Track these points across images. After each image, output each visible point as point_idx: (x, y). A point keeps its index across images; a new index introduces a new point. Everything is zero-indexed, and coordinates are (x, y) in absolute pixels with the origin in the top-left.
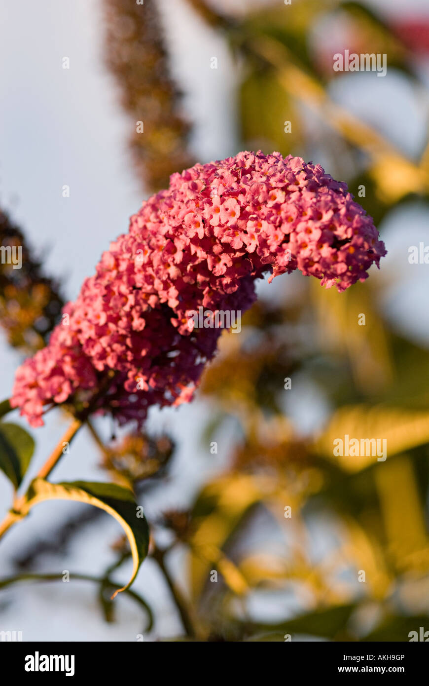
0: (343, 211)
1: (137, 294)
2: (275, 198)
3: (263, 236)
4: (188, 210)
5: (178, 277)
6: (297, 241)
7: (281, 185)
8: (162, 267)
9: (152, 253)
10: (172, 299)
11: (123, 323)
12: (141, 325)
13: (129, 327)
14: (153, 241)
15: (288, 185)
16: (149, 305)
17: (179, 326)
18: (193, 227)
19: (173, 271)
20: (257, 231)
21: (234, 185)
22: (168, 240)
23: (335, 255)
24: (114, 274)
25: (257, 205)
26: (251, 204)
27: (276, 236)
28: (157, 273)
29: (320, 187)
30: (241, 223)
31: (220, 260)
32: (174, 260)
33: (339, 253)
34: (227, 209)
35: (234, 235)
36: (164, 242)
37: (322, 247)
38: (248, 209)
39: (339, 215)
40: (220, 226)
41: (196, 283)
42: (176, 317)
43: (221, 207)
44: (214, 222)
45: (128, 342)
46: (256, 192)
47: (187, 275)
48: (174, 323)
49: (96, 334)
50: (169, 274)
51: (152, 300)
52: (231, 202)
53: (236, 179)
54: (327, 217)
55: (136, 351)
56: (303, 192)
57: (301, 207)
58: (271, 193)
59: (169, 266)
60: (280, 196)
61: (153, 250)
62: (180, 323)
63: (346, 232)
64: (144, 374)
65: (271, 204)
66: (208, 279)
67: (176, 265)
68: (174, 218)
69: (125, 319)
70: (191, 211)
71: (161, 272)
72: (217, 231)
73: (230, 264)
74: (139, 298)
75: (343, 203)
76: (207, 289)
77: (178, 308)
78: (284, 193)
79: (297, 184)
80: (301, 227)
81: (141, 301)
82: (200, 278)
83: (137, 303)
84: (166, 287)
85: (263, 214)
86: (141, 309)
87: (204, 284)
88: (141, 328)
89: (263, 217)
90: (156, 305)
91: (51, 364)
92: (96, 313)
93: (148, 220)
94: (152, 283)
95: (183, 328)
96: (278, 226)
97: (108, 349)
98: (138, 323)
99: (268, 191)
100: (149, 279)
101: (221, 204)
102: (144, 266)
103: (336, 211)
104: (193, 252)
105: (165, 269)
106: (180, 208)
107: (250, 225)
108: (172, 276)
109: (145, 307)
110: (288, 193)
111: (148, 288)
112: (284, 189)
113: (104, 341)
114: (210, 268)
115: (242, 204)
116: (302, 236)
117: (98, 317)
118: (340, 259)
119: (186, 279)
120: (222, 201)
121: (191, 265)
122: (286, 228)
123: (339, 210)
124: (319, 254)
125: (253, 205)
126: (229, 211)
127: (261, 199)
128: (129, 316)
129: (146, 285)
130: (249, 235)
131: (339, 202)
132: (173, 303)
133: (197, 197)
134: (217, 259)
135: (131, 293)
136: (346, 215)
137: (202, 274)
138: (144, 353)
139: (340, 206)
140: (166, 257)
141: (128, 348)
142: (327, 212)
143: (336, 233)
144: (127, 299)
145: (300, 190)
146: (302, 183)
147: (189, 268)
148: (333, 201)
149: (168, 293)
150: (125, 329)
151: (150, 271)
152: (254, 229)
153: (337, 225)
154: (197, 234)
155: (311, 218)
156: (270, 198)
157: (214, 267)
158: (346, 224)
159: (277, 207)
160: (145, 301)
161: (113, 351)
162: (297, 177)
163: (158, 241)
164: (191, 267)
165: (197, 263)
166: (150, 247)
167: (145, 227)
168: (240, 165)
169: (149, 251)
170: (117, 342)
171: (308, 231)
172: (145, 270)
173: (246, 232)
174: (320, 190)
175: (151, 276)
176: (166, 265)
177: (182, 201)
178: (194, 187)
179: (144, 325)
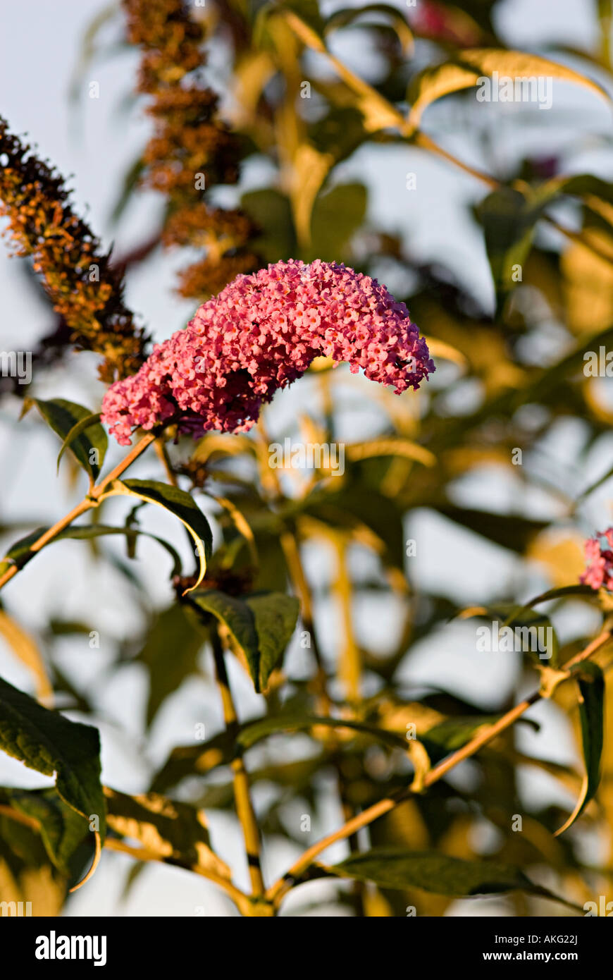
0: (405, 337)
1: (223, 360)
2: (350, 316)
3: (339, 345)
4: (275, 307)
5: (260, 354)
6: (367, 357)
7: (356, 306)
8: (247, 345)
9: (240, 332)
10: (252, 368)
11: (208, 380)
12: (223, 383)
13: (214, 383)
14: (242, 323)
15: (362, 306)
16: (232, 369)
17: (254, 388)
18: (278, 322)
19: (256, 349)
20: (334, 339)
21: (315, 297)
22: (255, 325)
23: (397, 373)
24: (204, 339)
25: (335, 319)
26: (330, 317)
27: (350, 349)
28: (243, 349)
29: (386, 309)
30: (320, 330)
31: (296, 346)
32: (258, 341)
33: (400, 372)
34: (309, 316)
35: (313, 337)
36: (252, 327)
37: (387, 365)
38: (327, 319)
39: (402, 340)
40: (302, 327)
41: (274, 359)
42: (253, 381)
43: (304, 313)
44: (297, 323)
45: (211, 394)
46: (335, 308)
47: (267, 353)
48: (251, 385)
49: (185, 385)
50: (252, 351)
51: (235, 366)
52: (313, 312)
53: (317, 291)
54: (393, 341)
55: (216, 401)
56: (373, 315)
57: (372, 330)
58: (347, 311)
59: (253, 344)
60: (355, 316)
61: (241, 330)
62: (255, 385)
63: (407, 355)
64: (219, 418)
65: (347, 321)
66: (283, 357)
67: (260, 346)
68: (262, 310)
69: (210, 377)
70: (277, 309)
71: (246, 349)
72: (298, 331)
73: (304, 352)
74: (224, 363)
75: (405, 329)
76: (282, 364)
77: (255, 375)
78: (358, 314)
79: (368, 306)
80: (372, 346)
81: (226, 366)
82: (277, 356)
83: (222, 367)
84: (249, 359)
85: (339, 326)
86: (225, 372)
87: (280, 360)
88: (223, 386)
89: (339, 329)
90: (237, 369)
91: (139, 396)
92: (186, 368)
93: (237, 303)
94: (237, 355)
95: (257, 389)
96: (352, 341)
97: (194, 399)
98: (221, 381)
99: (345, 310)
100: (235, 352)
101: (304, 310)
102: (232, 342)
103: (400, 335)
104: (274, 338)
105: (250, 346)
106: (267, 303)
107: (328, 333)
108: (254, 353)
109: (228, 371)
110: (362, 314)
111: (234, 358)
112: (358, 310)
113: (191, 392)
114: (287, 352)
115: (322, 315)
116: (371, 354)
117: (188, 371)
118: (400, 376)
119: (266, 356)
120: (305, 308)
121: (271, 346)
122: (359, 344)
123: (402, 335)
124: (385, 371)
125: (332, 318)
126: (310, 318)
127: (339, 315)
128: (214, 376)
129: (231, 355)
130: (326, 341)
131: (402, 328)
132: (252, 371)
133: (283, 298)
134: (293, 346)
135: (218, 358)
136: (407, 341)
137: (278, 353)
138: (221, 402)
139: (403, 331)
140: (252, 338)
141: (210, 400)
142: (392, 336)
143: (398, 354)
144: (214, 362)
145: (371, 313)
146: (373, 306)
147: (269, 349)
148: (397, 326)
149: (249, 364)
150: (209, 385)
151: (237, 346)
152: (331, 338)
153: (400, 348)
154: (281, 328)
155: (380, 342)
156: (346, 315)
157: (290, 352)
158: (407, 349)
159: (352, 324)
160: (229, 366)
161: (198, 400)
162: (368, 299)
163: (245, 323)
164: (272, 348)
165: (276, 346)
166: (238, 328)
167: (234, 308)
168: (320, 276)
169: (237, 331)
170: (202, 394)
171: (377, 351)
172: (233, 345)
173: (324, 338)
174: (386, 312)
175: (236, 349)
176: (251, 344)
177: (270, 298)
178: (280, 288)
179: (225, 383)
